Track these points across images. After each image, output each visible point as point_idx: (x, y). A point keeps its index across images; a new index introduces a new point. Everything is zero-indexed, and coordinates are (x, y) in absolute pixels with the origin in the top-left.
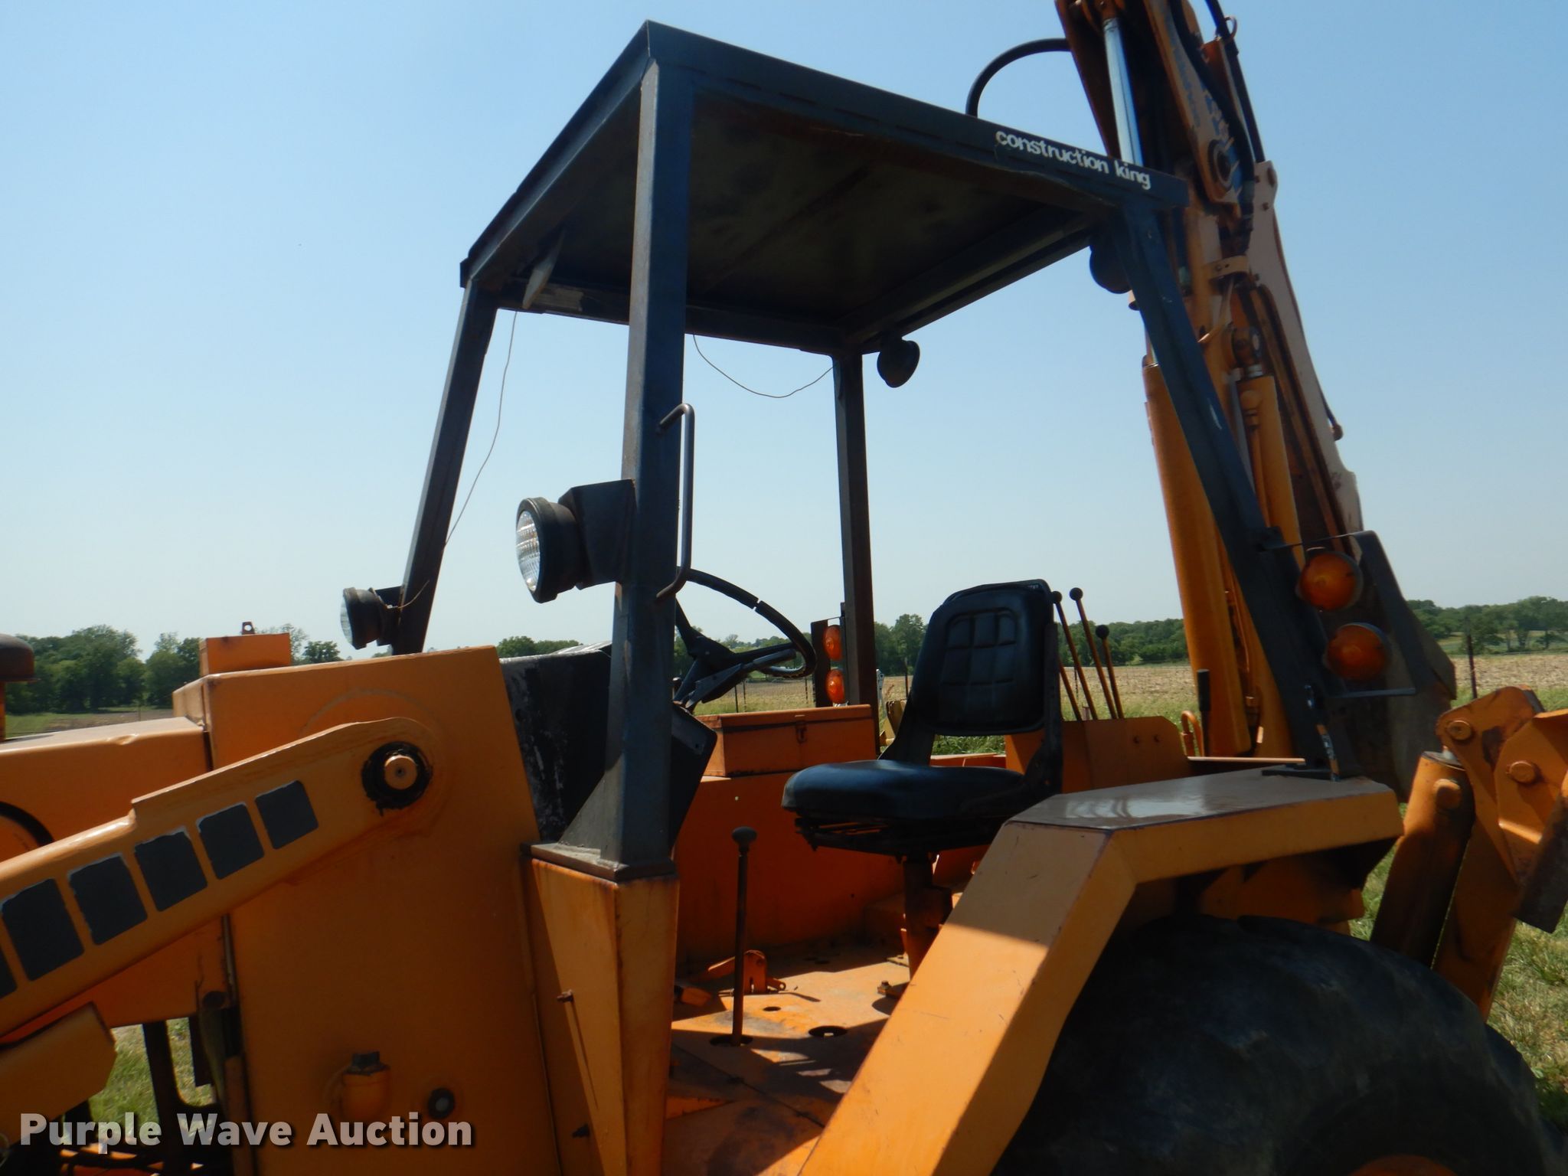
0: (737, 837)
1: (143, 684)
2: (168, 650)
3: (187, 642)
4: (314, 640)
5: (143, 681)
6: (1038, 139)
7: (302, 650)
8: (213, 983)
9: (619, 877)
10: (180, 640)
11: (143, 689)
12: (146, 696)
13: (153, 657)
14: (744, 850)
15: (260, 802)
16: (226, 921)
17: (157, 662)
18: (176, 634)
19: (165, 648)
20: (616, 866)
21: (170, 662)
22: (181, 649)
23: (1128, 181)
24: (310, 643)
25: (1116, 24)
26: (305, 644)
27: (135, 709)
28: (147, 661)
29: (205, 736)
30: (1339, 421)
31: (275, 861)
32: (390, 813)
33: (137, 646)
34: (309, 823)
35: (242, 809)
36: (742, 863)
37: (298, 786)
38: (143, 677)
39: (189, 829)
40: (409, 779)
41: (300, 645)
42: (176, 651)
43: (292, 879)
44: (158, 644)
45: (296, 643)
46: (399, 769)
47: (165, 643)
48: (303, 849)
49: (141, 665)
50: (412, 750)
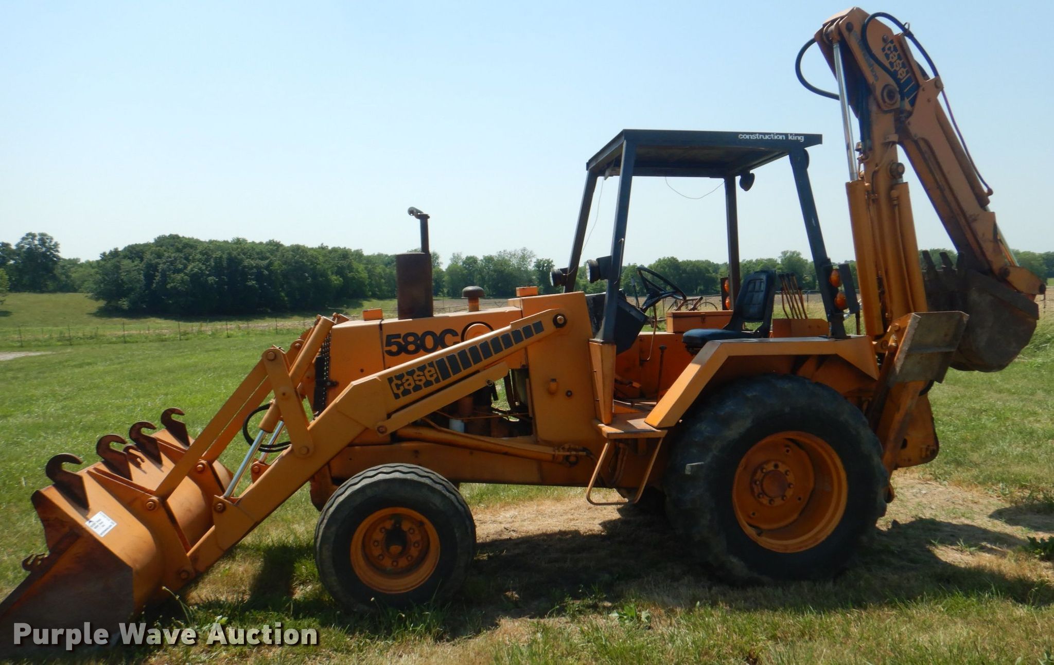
0: (660, 348)
1: (444, 283)
2: (457, 263)
3: (468, 258)
4: (540, 258)
5: (444, 281)
6: (755, 133)
7: (533, 264)
8: (524, 363)
9: (602, 343)
10: (464, 257)
11: (444, 286)
12: (445, 290)
13: (449, 267)
14: (663, 352)
15: (533, 324)
16: (526, 349)
17: (452, 270)
18: (461, 253)
19: (455, 261)
20: (602, 341)
21: (458, 270)
22: (464, 263)
23: (794, 140)
24: (538, 260)
25: (838, 45)
26: (534, 260)
27: (440, 298)
28: (446, 270)
29: (521, 311)
30: (991, 186)
31: (536, 337)
32: (559, 329)
33: (440, 260)
34: (542, 330)
35: (530, 326)
36: (662, 356)
37: (540, 322)
38: (444, 279)
39: (521, 329)
40: (562, 322)
41: (531, 261)
42: (461, 264)
43: (539, 341)
44: (451, 259)
45: (529, 260)
46: (560, 319)
47: (455, 258)
48: (541, 335)
49: (443, 272)
50: (563, 316)
